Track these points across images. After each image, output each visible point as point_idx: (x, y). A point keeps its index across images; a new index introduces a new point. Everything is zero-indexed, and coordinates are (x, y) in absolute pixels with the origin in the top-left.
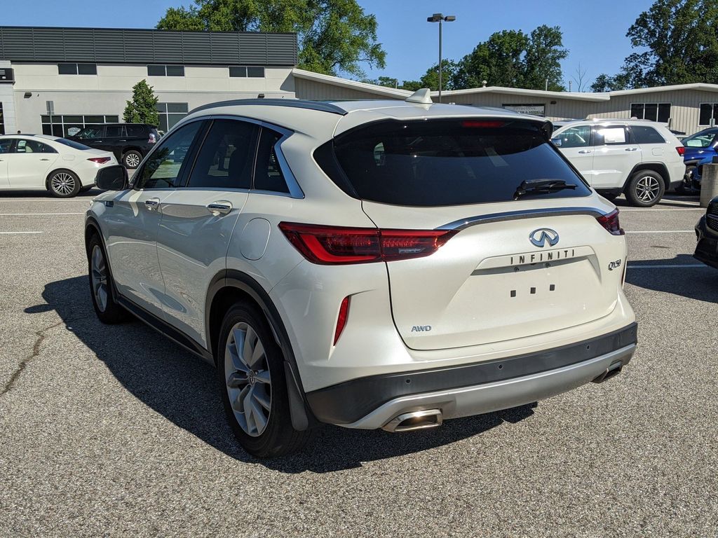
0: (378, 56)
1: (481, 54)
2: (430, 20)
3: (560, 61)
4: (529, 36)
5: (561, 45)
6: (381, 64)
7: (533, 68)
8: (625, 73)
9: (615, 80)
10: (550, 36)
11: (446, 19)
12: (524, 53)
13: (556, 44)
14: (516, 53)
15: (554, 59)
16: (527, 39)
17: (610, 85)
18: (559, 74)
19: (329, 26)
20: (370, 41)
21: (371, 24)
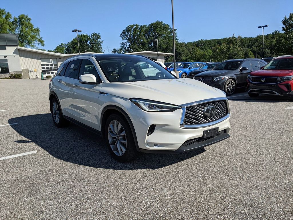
0: (41, 42)
1: (75, 42)
2: (73, 31)
3: (101, 44)
4: (90, 36)
5: (101, 39)
6: (43, 45)
7: (93, 46)
8: (121, 48)
9: (118, 50)
10: (97, 36)
11: (79, 31)
12: (89, 41)
13: (99, 38)
14: (87, 41)
15: (99, 43)
16: (90, 37)
17: (117, 52)
18: (102, 48)
19: (22, 31)
20: (38, 37)
21: (38, 31)
